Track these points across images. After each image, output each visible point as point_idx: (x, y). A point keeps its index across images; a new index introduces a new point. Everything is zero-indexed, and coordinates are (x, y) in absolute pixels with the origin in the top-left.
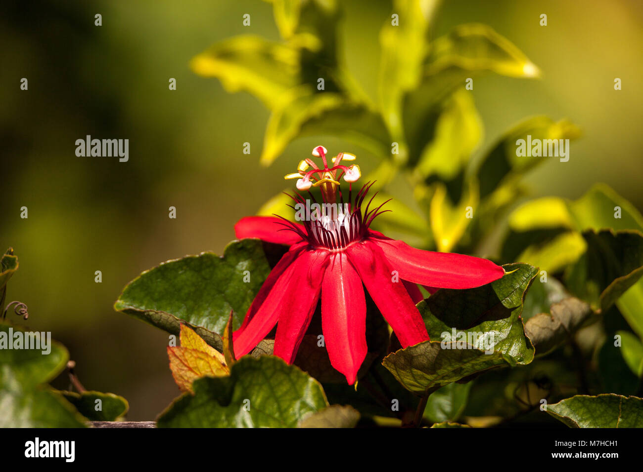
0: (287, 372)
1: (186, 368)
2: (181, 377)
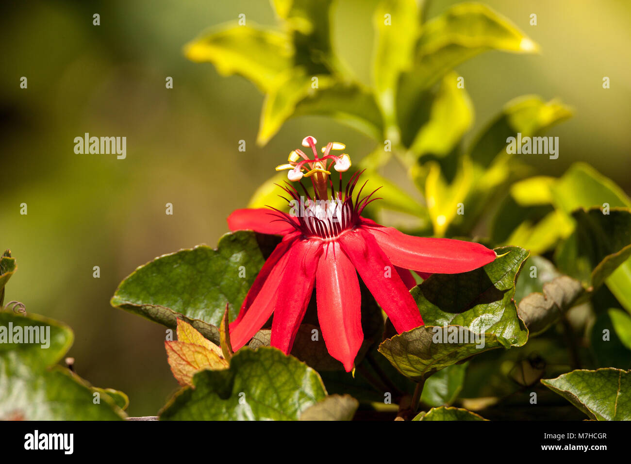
0: (285, 363)
1: (184, 363)
2: (180, 371)
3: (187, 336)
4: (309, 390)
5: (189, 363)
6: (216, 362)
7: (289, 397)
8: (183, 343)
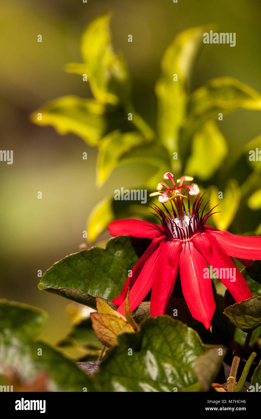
0: (174, 325)
1: (103, 327)
2: (100, 332)
3: (102, 308)
4: (191, 343)
5: (106, 327)
6: (124, 326)
7: (177, 348)
8: (102, 314)
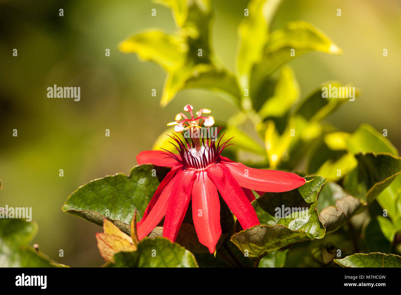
0: (172, 247)
1: (108, 247)
2: (105, 252)
3: (110, 230)
4: (187, 265)
5: (111, 247)
6: (128, 247)
8: (108, 235)
